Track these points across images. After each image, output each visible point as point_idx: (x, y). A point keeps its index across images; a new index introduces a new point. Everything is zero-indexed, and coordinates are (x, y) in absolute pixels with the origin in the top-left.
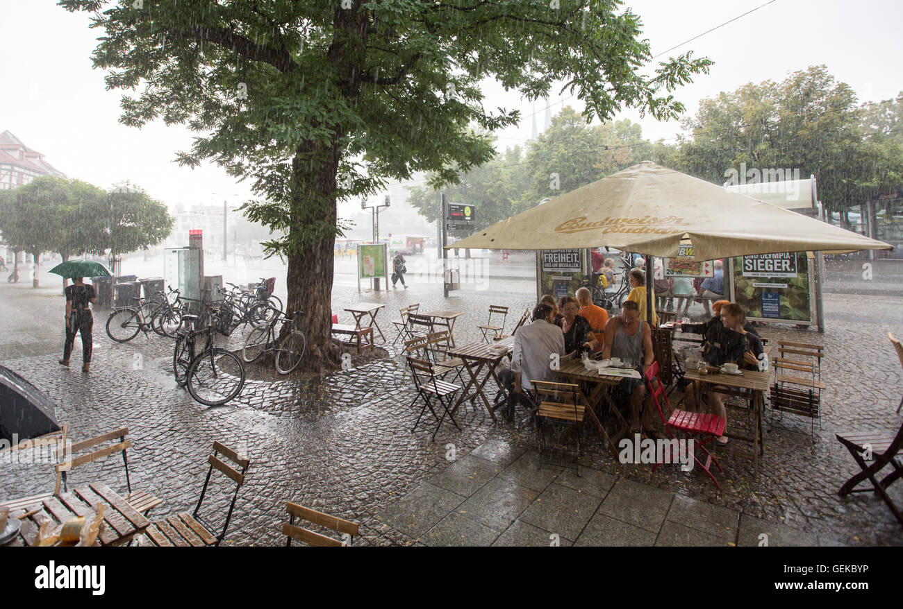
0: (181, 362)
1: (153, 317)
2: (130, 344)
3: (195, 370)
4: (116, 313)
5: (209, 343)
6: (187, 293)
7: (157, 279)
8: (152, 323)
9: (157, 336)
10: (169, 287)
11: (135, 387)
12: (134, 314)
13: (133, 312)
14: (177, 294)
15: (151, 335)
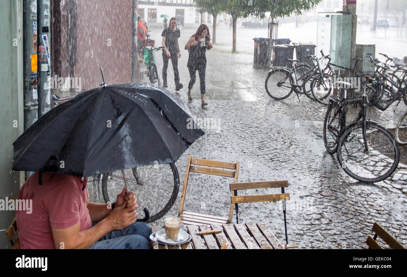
0: (330, 128)
1: (305, 81)
2: (284, 103)
3: (345, 140)
4: (273, 72)
5: (362, 115)
6: (337, 60)
7: (309, 44)
8: (304, 85)
9: (307, 100)
10: (321, 52)
11: (288, 144)
12: (289, 75)
13: (288, 73)
14: (328, 60)
15: (303, 97)
